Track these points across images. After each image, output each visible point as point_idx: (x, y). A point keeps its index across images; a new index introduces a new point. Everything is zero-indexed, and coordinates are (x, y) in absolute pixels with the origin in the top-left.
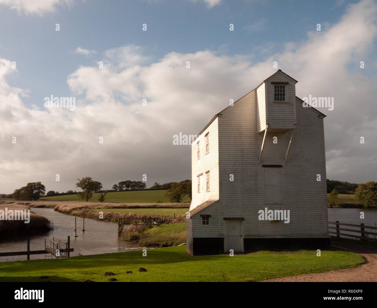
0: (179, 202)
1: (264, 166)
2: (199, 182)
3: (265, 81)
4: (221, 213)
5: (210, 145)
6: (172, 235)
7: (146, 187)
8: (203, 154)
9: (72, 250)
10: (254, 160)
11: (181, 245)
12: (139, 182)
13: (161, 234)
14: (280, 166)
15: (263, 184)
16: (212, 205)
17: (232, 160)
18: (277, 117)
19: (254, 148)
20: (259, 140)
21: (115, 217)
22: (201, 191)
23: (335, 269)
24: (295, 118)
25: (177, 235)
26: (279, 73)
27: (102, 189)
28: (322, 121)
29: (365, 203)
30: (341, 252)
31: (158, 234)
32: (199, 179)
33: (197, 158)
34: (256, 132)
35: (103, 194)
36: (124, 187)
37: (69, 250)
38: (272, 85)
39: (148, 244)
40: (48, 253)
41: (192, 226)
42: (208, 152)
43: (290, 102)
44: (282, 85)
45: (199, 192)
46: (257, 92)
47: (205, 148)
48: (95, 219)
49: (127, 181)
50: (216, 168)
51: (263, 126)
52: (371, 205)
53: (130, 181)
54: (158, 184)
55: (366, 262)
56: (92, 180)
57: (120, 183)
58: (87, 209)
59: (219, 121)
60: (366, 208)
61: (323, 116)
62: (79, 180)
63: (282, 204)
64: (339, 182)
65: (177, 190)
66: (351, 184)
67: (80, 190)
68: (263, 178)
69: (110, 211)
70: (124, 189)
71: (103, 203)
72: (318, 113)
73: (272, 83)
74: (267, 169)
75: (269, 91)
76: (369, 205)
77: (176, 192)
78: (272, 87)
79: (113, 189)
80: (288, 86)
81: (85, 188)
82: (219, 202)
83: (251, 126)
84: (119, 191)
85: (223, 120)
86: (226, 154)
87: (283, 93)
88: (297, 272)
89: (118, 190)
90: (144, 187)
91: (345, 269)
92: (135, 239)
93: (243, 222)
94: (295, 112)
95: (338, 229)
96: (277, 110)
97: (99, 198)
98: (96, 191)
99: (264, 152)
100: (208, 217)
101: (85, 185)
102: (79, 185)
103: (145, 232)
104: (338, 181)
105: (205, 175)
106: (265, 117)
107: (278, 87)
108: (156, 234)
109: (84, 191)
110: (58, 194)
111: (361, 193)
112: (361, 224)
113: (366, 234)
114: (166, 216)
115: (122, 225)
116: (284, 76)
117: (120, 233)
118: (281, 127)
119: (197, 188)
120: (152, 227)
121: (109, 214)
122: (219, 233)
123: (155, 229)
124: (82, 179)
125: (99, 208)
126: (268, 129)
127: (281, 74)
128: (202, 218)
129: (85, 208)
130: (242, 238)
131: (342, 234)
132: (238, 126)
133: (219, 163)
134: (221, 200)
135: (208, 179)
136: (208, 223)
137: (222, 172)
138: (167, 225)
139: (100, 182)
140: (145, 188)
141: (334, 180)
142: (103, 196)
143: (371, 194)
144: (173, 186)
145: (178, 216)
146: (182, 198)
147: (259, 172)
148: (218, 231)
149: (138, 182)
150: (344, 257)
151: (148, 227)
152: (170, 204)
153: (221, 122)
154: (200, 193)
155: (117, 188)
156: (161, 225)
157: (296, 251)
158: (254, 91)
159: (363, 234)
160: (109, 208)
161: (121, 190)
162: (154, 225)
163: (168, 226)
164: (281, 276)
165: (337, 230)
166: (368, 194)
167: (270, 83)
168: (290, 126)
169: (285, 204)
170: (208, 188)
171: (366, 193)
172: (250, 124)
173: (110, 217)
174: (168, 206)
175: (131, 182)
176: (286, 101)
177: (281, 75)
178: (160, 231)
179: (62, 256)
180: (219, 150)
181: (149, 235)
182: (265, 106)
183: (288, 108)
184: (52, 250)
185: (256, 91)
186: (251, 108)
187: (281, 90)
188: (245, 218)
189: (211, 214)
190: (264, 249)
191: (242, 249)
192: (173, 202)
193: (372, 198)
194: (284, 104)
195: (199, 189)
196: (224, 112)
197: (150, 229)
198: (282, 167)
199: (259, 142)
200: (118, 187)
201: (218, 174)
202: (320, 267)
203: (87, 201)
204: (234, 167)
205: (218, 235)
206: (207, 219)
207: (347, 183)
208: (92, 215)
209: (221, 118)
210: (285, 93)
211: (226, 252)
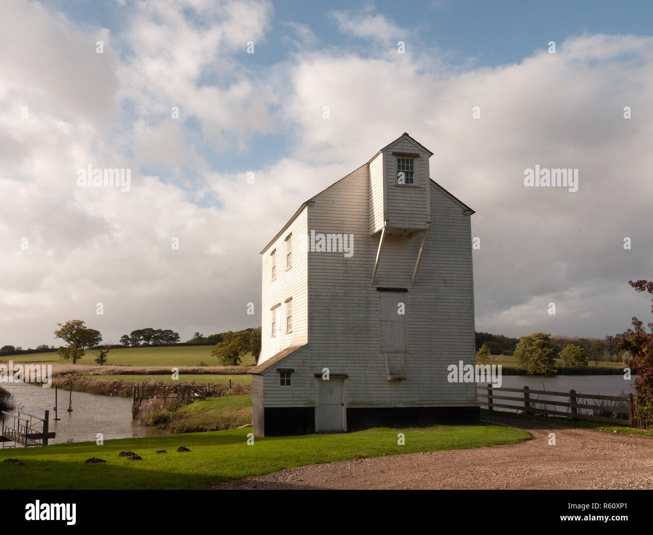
0: (236, 364)
1: (380, 290)
2: (274, 318)
3: (383, 150)
4: (310, 366)
5: (294, 255)
6: (226, 414)
7: (179, 339)
8: (282, 270)
9: (53, 435)
10: (364, 279)
11: (242, 427)
12: (168, 331)
13: (208, 412)
14: (404, 291)
15: (377, 319)
16: (295, 353)
17: (330, 278)
18: (401, 208)
19: (364, 259)
20: (372, 246)
21: (125, 388)
22: (278, 333)
23: (487, 445)
24: (429, 212)
25: (234, 413)
26: (405, 139)
27: (101, 343)
28: (469, 220)
29: (530, 367)
30: (496, 427)
31: (202, 413)
32: (274, 314)
33: (271, 279)
34: (368, 233)
35: (104, 351)
36: (141, 340)
37: (46, 435)
38: (394, 157)
39: (185, 429)
40: (10, 441)
41: (262, 388)
42: (289, 267)
43: (421, 186)
44: (410, 158)
45: (273, 336)
46: (370, 168)
47: (285, 260)
48: (90, 392)
49: (147, 329)
50: (303, 292)
51: (379, 224)
52: (538, 371)
53: (152, 329)
54: (200, 335)
55: (532, 438)
56: (84, 325)
57: (133, 333)
58: (75, 374)
59: (309, 213)
60: (531, 374)
61: (471, 212)
62: (60, 325)
63: (406, 352)
64: (491, 335)
65: (233, 344)
66: (508, 338)
67: (62, 343)
68: (378, 309)
69: (118, 379)
70: (142, 343)
71: (103, 366)
72: (463, 207)
73: (394, 154)
74: (384, 294)
75: (389, 167)
76: (536, 370)
77: (231, 348)
78: (393, 160)
79: (121, 344)
80: (418, 159)
81: (72, 340)
82: (307, 347)
83: (360, 223)
84: (132, 347)
85: (316, 211)
86: (320, 267)
87: (410, 171)
88: (432, 448)
89: (130, 345)
90: (175, 340)
91: (503, 446)
92: (162, 422)
93: (346, 381)
94: (428, 203)
95: (490, 397)
96: (401, 198)
97: (97, 358)
98: (90, 346)
99: (379, 266)
100: (289, 372)
101: (71, 334)
102: (59, 334)
103: (180, 411)
104: (489, 333)
105: (284, 305)
106: (382, 208)
107: (403, 160)
108: (198, 412)
109: (69, 344)
110: (20, 352)
111: (524, 352)
112: (524, 388)
113: (532, 403)
114: (215, 386)
115: (139, 400)
116: (413, 144)
117: (136, 412)
118: (407, 226)
119: (271, 329)
120: (193, 402)
121: (115, 383)
122: (306, 399)
123: (196, 404)
124: (66, 324)
125: (97, 374)
126: (386, 228)
127: (407, 140)
128: (279, 375)
129: (71, 373)
130: (344, 407)
131: (497, 405)
132: (339, 222)
133: (308, 283)
134: (311, 345)
135: (289, 312)
136: (289, 383)
137: (313, 297)
138: (218, 398)
139: (98, 330)
140: (178, 342)
141: (484, 332)
142: (104, 353)
143: (538, 352)
144: (227, 337)
145: (235, 386)
146: (242, 358)
147: (372, 299)
148: (306, 396)
149: (166, 331)
150: (500, 432)
151: (185, 403)
152: (221, 368)
153: (313, 214)
154: (275, 336)
155: (129, 342)
156: (207, 399)
157: (428, 427)
158: (366, 166)
159: (527, 404)
160: (115, 374)
161: (136, 346)
162: (196, 398)
163: (219, 400)
164: (408, 452)
165: (489, 399)
166: (534, 353)
167: (391, 153)
168: (421, 225)
169: (411, 352)
170: (289, 326)
171: (532, 352)
172: (358, 220)
173: (118, 388)
174: (218, 372)
175: (154, 332)
176: (415, 183)
177: (407, 142)
178: (205, 408)
179: (35, 444)
180: (309, 262)
181: (186, 415)
182: (382, 191)
183: (417, 196)
184: (17, 436)
185: (368, 167)
186: (360, 194)
187: (408, 166)
188: (349, 375)
189: (294, 368)
190: (378, 426)
191: (343, 425)
192: (225, 365)
193: (539, 358)
194: (412, 189)
195: (273, 331)
196: (317, 199)
197: (188, 404)
198: (408, 291)
199: (372, 250)
200: (130, 339)
201: (307, 301)
202: (465, 442)
203: (74, 362)
204: (332, 291)
205: (305, 402)
206: (289, 376)
207: (503, 337)
208: (85, 386)
209: (312, 208)
210: (414, 170)
211: (318, 431)
